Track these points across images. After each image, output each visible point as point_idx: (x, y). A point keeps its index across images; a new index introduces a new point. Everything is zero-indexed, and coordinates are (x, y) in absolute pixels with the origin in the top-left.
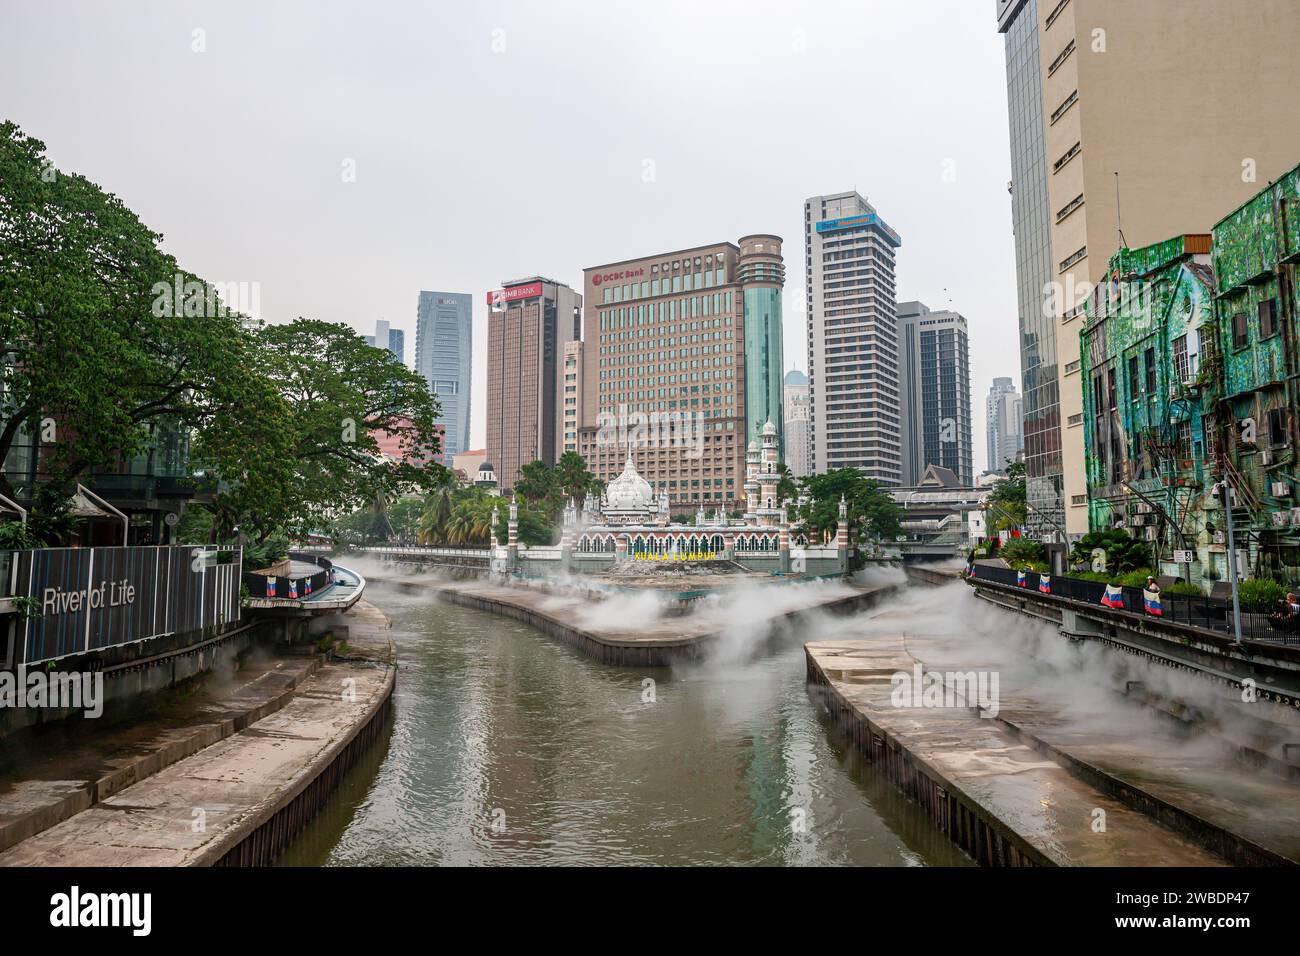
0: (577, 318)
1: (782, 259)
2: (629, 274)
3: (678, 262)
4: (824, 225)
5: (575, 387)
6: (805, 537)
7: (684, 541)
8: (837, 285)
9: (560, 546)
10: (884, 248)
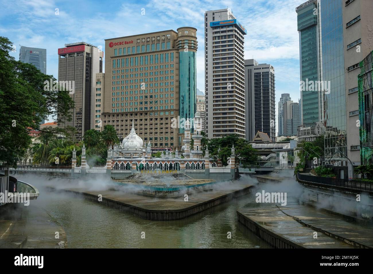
0: (101, 62)
1: (196, 38)
2: (126, 43)
3: (149, 38)
4: (213, 24)
5: (100, 94)
6: (215, 163)
7: (162, 165)
8: (219, 51)
9: (106, 167)
10: (240, 35)
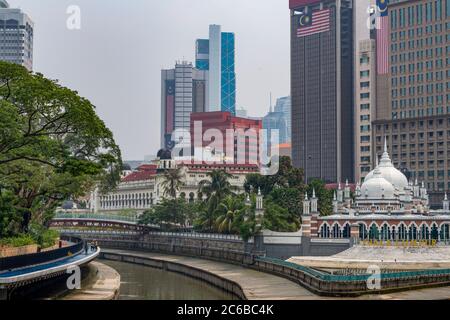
5: (369, 82)
7: (415, 229)
9: (300, 233)
